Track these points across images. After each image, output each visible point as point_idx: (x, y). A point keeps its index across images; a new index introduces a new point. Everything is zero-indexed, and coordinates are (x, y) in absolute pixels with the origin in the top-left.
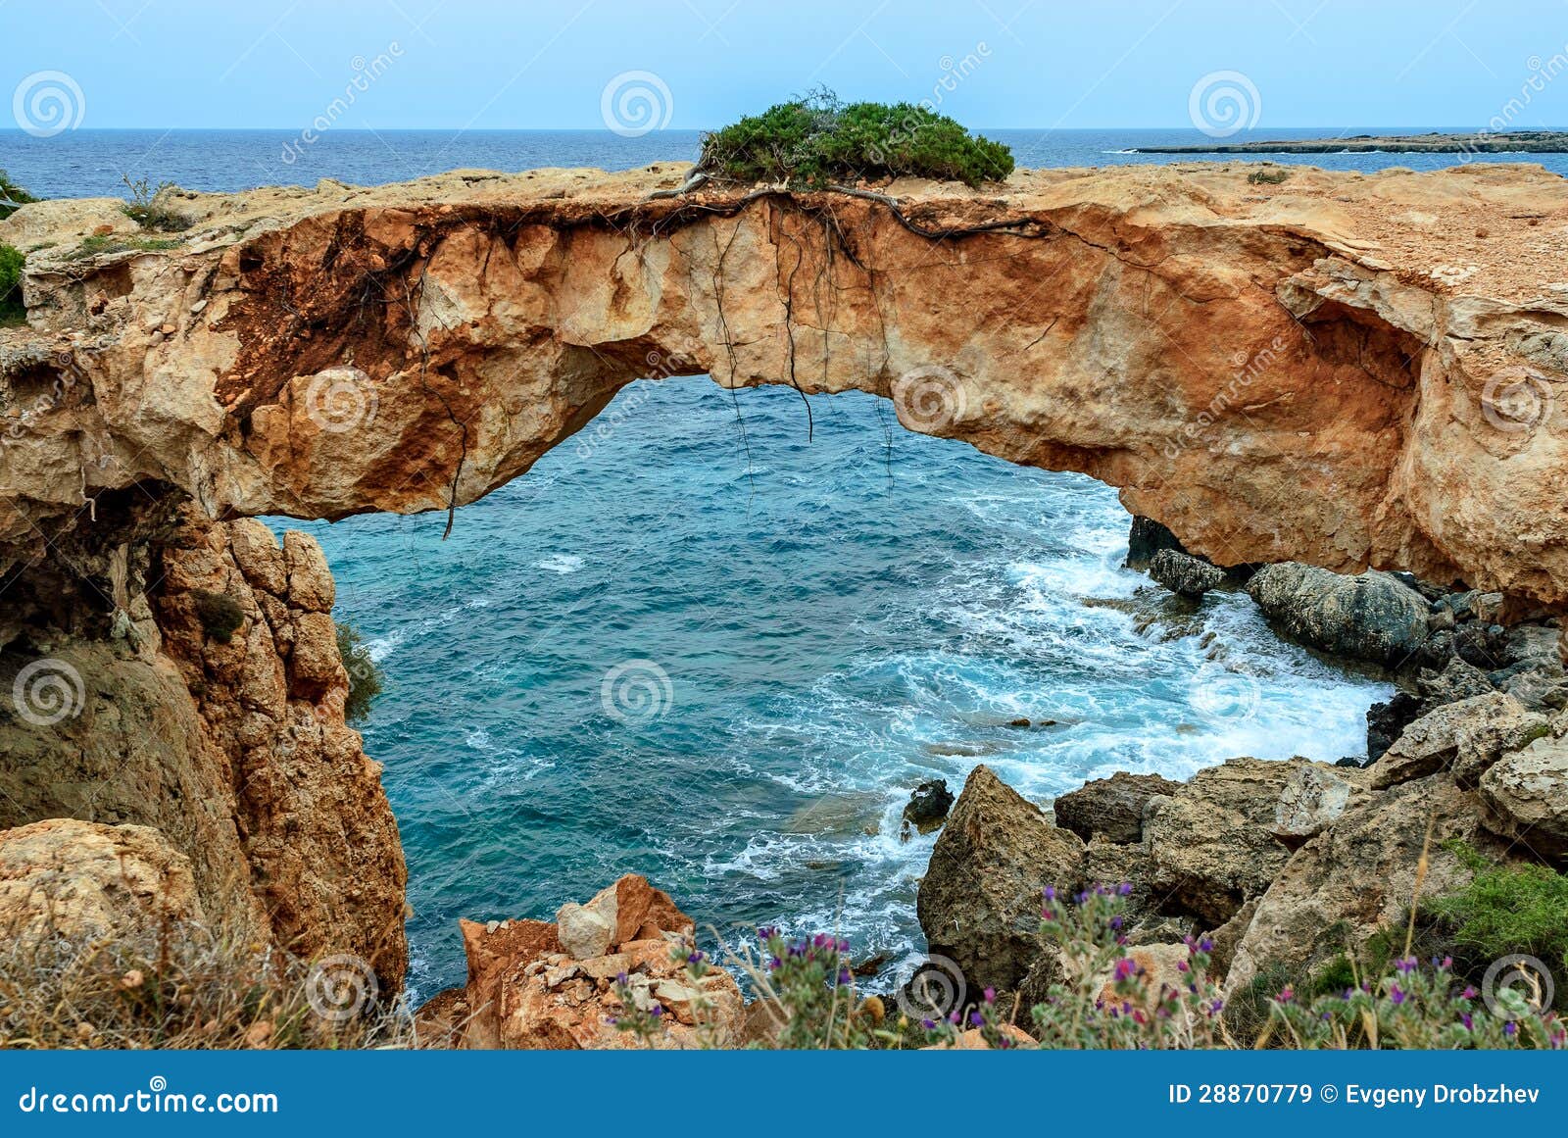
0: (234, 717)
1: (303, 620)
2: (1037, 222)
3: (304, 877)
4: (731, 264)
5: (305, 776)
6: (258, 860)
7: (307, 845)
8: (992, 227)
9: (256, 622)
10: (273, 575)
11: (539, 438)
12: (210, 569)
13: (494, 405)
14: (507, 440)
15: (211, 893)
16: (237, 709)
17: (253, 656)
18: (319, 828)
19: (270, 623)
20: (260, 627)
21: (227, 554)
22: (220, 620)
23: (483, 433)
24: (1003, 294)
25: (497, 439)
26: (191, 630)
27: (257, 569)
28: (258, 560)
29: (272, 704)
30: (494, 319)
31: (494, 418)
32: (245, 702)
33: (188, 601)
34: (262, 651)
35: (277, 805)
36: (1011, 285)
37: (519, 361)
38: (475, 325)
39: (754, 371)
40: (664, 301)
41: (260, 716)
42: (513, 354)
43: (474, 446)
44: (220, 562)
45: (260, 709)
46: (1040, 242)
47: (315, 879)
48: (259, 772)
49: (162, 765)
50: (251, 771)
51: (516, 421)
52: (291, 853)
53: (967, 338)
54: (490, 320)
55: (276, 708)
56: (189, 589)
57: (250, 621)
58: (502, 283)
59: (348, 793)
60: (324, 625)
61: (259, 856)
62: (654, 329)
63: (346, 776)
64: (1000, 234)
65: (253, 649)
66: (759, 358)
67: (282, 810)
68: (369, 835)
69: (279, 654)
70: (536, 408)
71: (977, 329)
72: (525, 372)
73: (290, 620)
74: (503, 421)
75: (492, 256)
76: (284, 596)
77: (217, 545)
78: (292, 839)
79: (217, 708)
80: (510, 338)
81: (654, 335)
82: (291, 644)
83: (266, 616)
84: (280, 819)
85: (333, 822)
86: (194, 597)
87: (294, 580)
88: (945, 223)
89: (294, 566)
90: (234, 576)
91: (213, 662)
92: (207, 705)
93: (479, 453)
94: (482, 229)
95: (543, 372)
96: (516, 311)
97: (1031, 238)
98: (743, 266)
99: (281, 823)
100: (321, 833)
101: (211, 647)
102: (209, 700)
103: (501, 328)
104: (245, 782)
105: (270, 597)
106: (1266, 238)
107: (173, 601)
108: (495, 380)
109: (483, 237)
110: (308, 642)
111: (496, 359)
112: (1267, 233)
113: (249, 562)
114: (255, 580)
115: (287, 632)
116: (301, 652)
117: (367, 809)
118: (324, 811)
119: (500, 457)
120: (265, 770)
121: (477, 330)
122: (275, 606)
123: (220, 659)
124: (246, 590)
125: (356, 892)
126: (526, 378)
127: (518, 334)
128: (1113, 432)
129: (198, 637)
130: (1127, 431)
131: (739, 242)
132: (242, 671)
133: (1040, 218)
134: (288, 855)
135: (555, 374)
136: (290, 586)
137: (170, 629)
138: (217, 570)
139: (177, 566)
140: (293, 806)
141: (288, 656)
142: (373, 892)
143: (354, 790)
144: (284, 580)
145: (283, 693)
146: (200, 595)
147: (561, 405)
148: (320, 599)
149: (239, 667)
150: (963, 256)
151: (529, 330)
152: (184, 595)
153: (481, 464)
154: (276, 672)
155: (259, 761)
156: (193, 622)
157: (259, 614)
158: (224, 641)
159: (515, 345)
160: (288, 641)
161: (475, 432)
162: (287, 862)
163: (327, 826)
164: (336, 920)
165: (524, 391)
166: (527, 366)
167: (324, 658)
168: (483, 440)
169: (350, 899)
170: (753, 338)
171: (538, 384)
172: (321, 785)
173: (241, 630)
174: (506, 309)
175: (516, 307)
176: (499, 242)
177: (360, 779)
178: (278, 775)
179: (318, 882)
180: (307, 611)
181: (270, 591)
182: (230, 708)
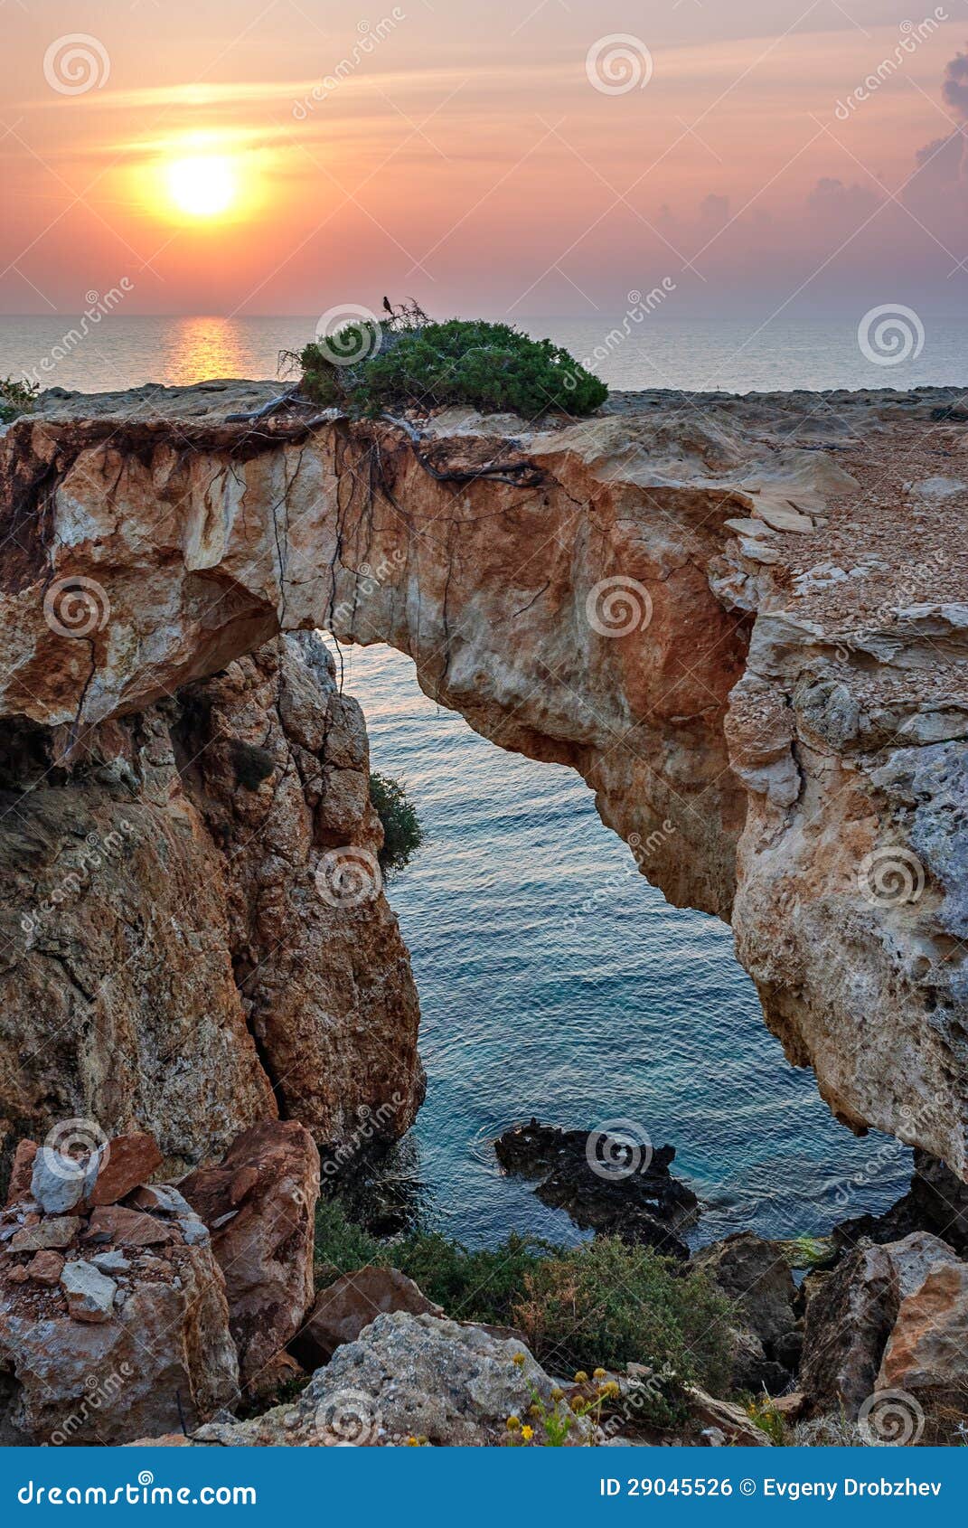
0: (256, 857)
1: (334, 776)
2: (534, 468)
3: (306, 1008)
4: (299, 495)
5: (318, 918)
6: (263, 988)
7: (313, 980)
8: (488, 472)
9: (287, 774)
10: (310, 733)
11: (166, 661)
12: (252, 723)
13: (124, 625)
14: (135, 660)
15: (173, 1019)
16: (259, 851)
17: (279, 804)
18: (328, 966)
19: (302, 775)
20: (290, 779)
21: (273, 711)
22: (252, 768)
23: (113, 652)
24: (498, 550)
25: (126, 659)
26: (225, 776)
27: (295, 725)
28: (298, 718)
29: (291, 850)
30: (120, 538)
31: (123, 637)
32: (267, 844)
33: (227, 748)
34: (288, 801)
35: (287, 941)
36: (507, 540)
37: (150, 582)
38: (98, 544)
39: (305, 613)
40: (236, 531)
41: (277, 860)
42: (143, 575)
43: (104, 665)
44: (263, 715)
45: (279, 853)
46: (532, 492)
47: (319, 1012)
48: (270, 910)
49: (124, 901)
50: (264, 908)
51: (148, 642)
52: (294, 987)
53: (468, 598)
54: (115, 540)
55: (296, 854)
56: (228, 739)
57: (282, 773)
58: (132, 501)
59: (360, 937)
60: (354, 782)
61: (265, 985)
62: (225, 559)
63: (359, 922)
64: (495, 480)
65: (280, 798)
66: (311, 600)
67: (292, 946)
68: (378, 978)
69: (309, 804)
70: (167, 630)
71: (476, 589)
72: (156, 592)
73: (324, 774)
74: (133, 641)
75: (125, 473)
76: (320, 753)
77: (264, 701)
78: (296, 973)
79: (240, 849)
80: (137, 557)
81: (225, 567)
82: (320, 797)
83: (299, 768)
84: (290, 953)
85: (342, 962)
86: (232, 746)
87: (330, 738)
88: (453, 463)
89: (332, 725)
90: (274, 730)
91: (241, 807)
92: (230, 845)
93: (108, 671)
94: (116, 446)
95: (173, 594)
96: (143, 530)
97: (522, 487)
98: (311, 498)
99: (288, 958)
100: (327, 971)
101: (240, 793)
102: (235, 840)
103: (127, 548)
104: (258, 917)
105: (304, 752)
106: (710, 505)
107: (215, 749)
108: (127, 599)
109: (114, 455)
110: (336, 797)
111: (127, 578)
112: (711, 499)
113: (290, 719)
114: (293, 735)
115: (317, 786)
116: (327, 805)
117: (379, 954)
118: (334, 951)
119: (127, 678)
120: (277, 909)
121: (99, 549)
122: (308, 760)
123: (247, 804)
124: (282, 744)
125: (360, 1029)
126: (157, 599)
127: (145, 554)
128: (580, 726)
129: (231, 783)
130: (594, 727)
131: (305, 472)
132: (267, 816)
133: (538, 464)
134: (290, 988)
135: (184, 596)
136: (326, 743)
137: (210, 774)
138: (259, 724)
139: (222, 718)
140: (302, 943)
141: (315, 805)
142: (377, 1031)
143: (366, 936)
144: (320, 738)
145: (306, 841)
146: (237, 745)
147: (193, 627)
148: (352, 758)
149: (264, 813)
150: (467, 503)
151: (155, 551)
152: (224, 744)
153: (109, 683)
154: (301, 819)
155: (271, 899)
156: (230, 770)
157: (292, 767)
158: (253, 788)
159: (143, 565)
160: (317, 793)
161: (105, 651)
162: (288, 994)
163: (336, 965)
164: (337, 1051)
165: (156, 612)
166: (157, 587)
167: (348, 812)
168: (112, 659)
169: (354, 1034)
170: (306, 577)
171: (169, 605)
172: (332, 928)
173: (270, 780)
174: (134, 528)
175: (145, 526)
176: (133, 459)
177: (374, 926)
178: (291, 914)
179: (324, 1016)
180: (338, 768)
181: (306, 746)
182: (253, 850)
